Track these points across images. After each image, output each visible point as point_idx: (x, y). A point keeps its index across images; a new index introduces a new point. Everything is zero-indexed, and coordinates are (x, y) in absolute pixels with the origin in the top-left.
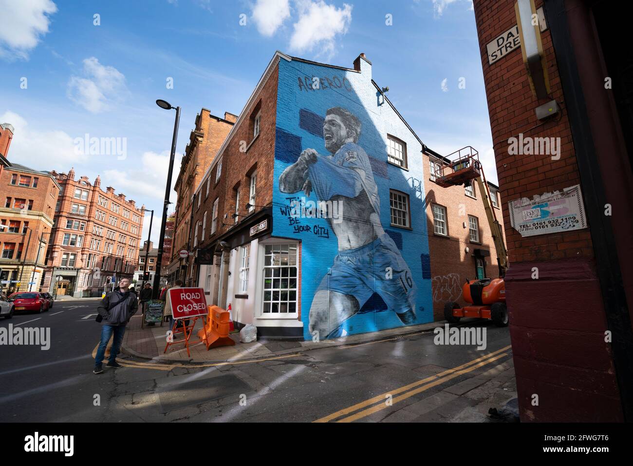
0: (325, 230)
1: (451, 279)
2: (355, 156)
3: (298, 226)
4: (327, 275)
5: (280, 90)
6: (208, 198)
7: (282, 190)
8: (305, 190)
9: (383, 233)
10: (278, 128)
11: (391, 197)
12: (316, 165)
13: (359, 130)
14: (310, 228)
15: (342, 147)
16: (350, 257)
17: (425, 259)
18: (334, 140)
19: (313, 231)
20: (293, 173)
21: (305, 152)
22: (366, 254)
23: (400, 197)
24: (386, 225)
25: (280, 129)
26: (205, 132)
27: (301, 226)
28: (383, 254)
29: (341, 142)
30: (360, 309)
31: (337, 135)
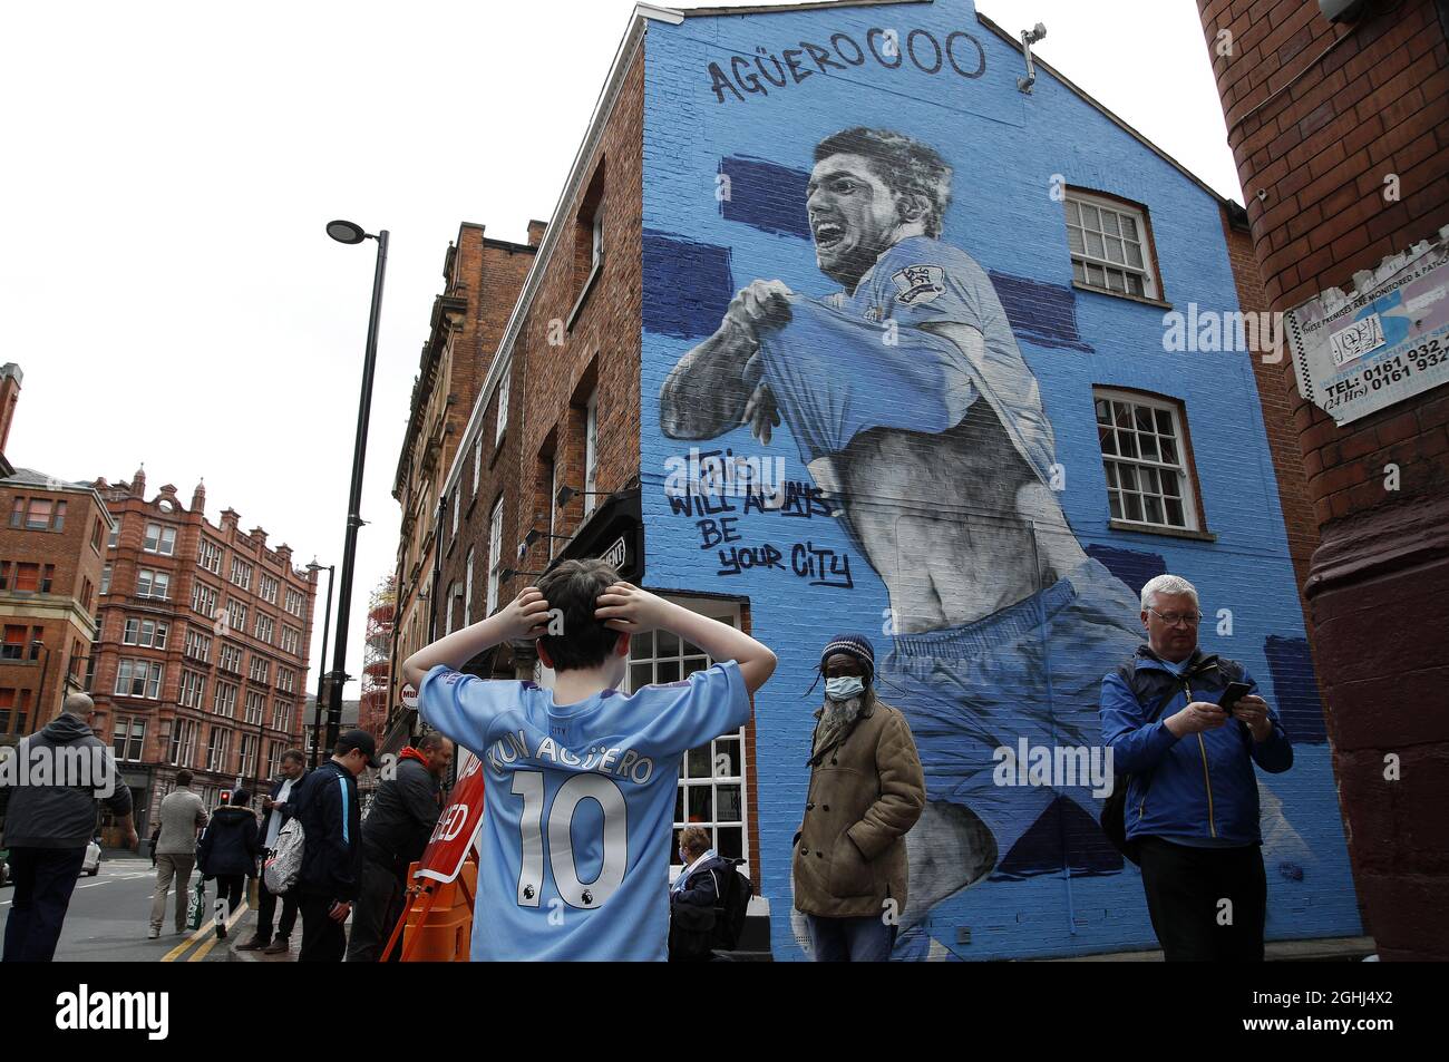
0: (835, 559)
2: (937, 282)
3: (733, 550)
5: (650, 118)
6: (476, 500)
7: (672, 432)
8: (754, 422)
9: (1083, 558)
10: (650, 231)
11: (1102, 417)
12: (789, 333)
13: (943, 191)
14: (779, 556)
15: (880, 257)
16: (943, 657)
17: (1287, 657)
18: (848, 240)
19: (788, 565)
20: (709, 369)
21: (744, 294)
22: (1013, 643)
23: (1143, 414)
24: (1091, 528)
25: (658, 232)
26: (471, 294)
27: (745, 551)
28: (1086, 644)
29: (876, 241)
30: (999, 861)
31: (860, 219)
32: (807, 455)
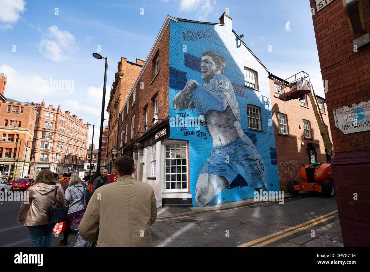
0: (204, 133)
1: (291, 164)
2: (223, 83)
3: (186, 132)
4: (206, 163)
5: (171, 42)
6: (128, 115)
7: (175, 108)
8: (190, 108)
9: (244, 134)
10: (171, 67)
11: (248, 110)
12: (197, 91)
13: (224, 65)
14: (194, 133)
15: (213, 77)
16: (221, 151)
17: (273, 151)
18: (208, 73)
19: (196, 134)
20: (182, 97)
21: (189, 82)
22: (232, 149)
23: (254, 109)
24: (245, 129)
25: (172, 67)
26: (124, 72)
27: (188, 132)
28: (244, 149)
29: (213, 74)
30: (229, 185)
31: (210, 69)
32: (200, 114)
